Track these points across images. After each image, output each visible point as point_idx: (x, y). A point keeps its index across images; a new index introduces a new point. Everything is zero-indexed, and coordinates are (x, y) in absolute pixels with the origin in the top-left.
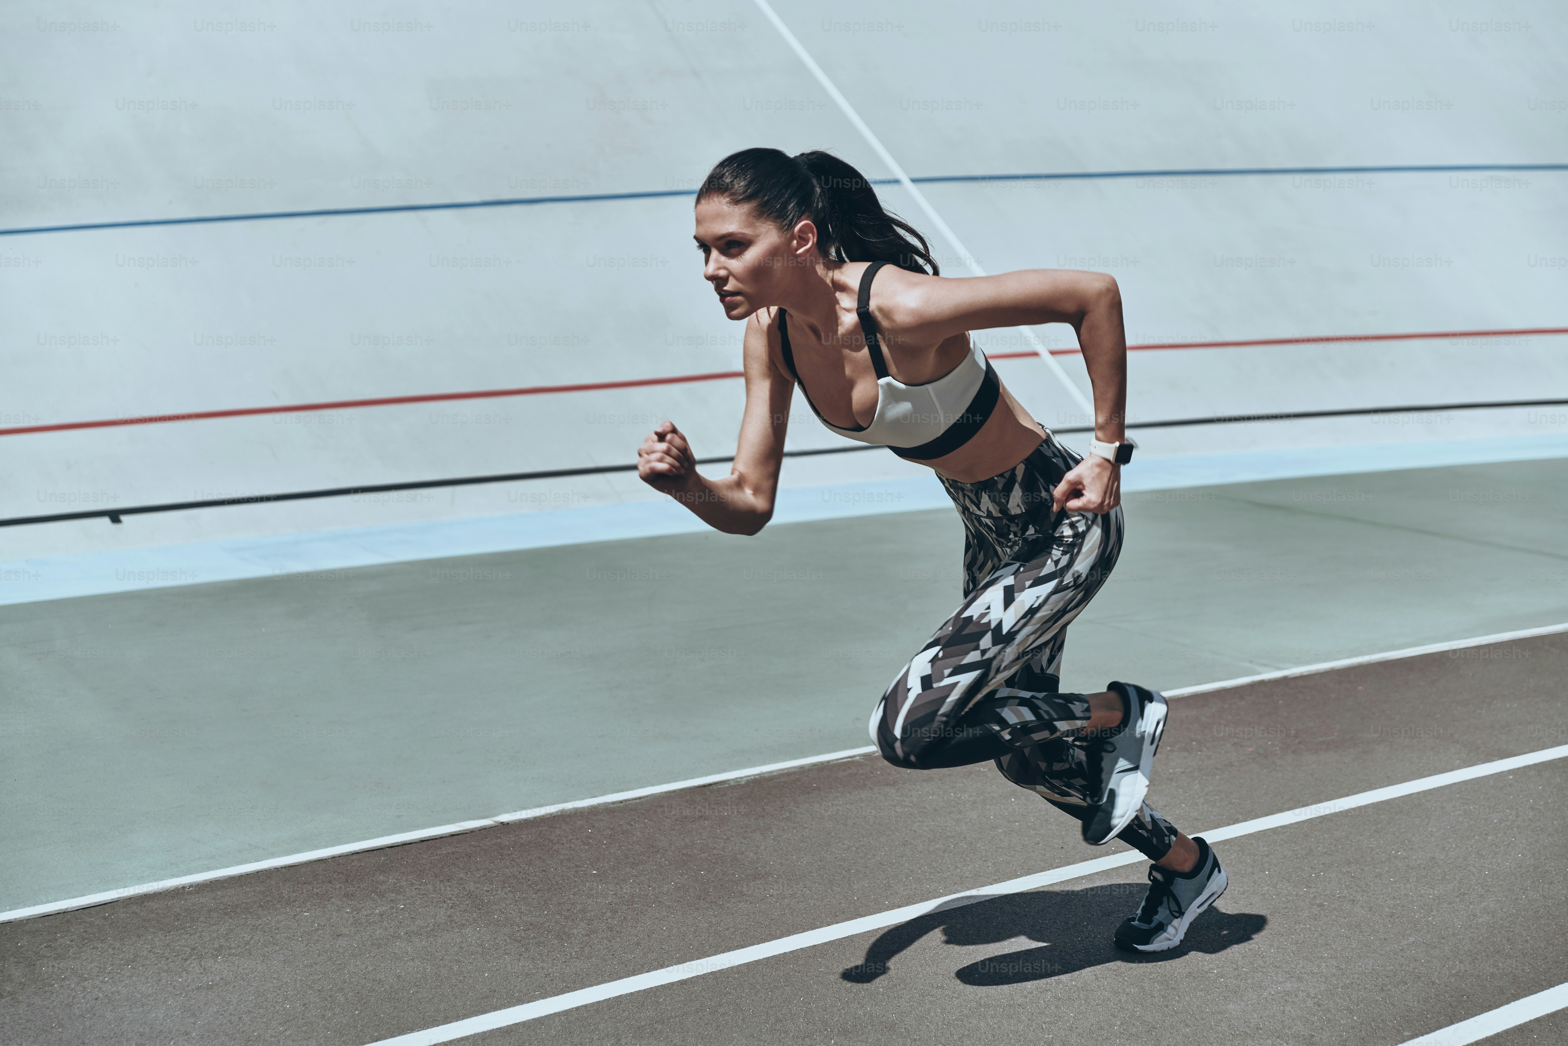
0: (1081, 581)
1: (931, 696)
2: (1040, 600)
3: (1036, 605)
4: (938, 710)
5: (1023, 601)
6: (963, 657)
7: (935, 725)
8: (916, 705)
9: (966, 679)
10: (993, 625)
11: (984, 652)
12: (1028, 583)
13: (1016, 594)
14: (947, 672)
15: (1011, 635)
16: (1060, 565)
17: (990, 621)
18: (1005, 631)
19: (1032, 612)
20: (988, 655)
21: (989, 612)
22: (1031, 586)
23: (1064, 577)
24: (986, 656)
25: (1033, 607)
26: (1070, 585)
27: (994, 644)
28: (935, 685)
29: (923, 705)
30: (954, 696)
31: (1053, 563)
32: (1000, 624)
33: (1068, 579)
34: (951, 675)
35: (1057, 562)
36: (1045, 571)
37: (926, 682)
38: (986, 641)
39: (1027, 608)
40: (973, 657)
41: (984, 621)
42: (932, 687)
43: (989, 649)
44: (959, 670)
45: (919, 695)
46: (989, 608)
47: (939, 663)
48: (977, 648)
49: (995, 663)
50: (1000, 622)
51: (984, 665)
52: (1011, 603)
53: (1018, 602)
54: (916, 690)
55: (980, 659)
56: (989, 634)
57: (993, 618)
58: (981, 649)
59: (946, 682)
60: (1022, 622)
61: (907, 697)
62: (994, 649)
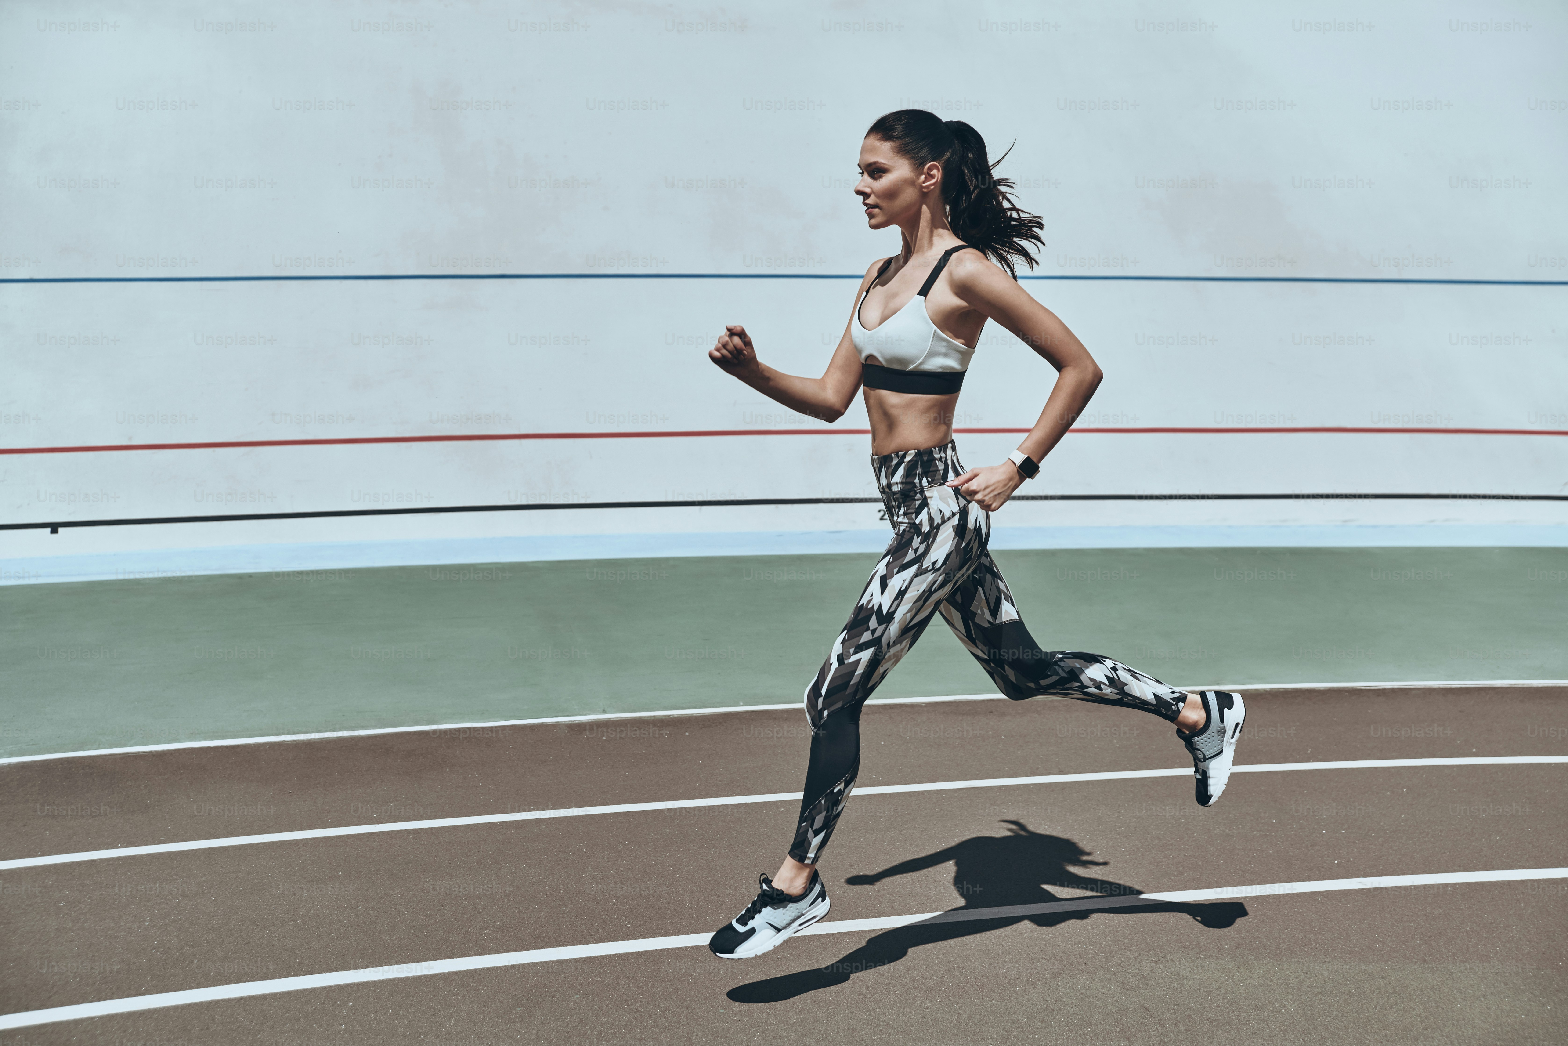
1: (844, 670)
2: (906, 583)
3: (903, 588)
5: (893, 586)
6: (860, 637)
8: (835, 676)
9: (866, 656)
10: (875, 609)
12: (895, 571)
13: (888, 581)
14: (852, 650)
15: (890, 615)
16: (919, 552)
17: (873, 605)
18: (885, 613)
19: (901, 594)
20: (877, 634)
21: (872, 599)
22: (898, 573)
23: (922, 562)
24: (876, 635)
25: (902, 589)
26: (929, 569)
27: (879, 625)
28: (846, 662)
29: (841, 676)
30: (860, 671)
31: (913, 551)
32: (880, 606)
33: (927, 563)
34: (855, 653)
35: (916, 550)
36: (907, 559)
37: (841, 659)
38: (873, 623)
39: (897, 591)
40: (866, 637)
41: (870, 606)
42: (844, 663)
43: (877, 628)
44: (860, 648)
45: (836, 669)
46: (872, 595)
47: (846, 643)
48: (868, 629)
49: (884, 640)
50: (880, 604)
51: (876, 642)
52: (884, 586)
53: (889, 585)
54: (835, 665)
55: (871, 638)
56: (874, 616)
57: (875, 603)
58: (871, 629)
59: (853, 658)
60: (896, 603)
61: (830, 670)
62: (880, 629)
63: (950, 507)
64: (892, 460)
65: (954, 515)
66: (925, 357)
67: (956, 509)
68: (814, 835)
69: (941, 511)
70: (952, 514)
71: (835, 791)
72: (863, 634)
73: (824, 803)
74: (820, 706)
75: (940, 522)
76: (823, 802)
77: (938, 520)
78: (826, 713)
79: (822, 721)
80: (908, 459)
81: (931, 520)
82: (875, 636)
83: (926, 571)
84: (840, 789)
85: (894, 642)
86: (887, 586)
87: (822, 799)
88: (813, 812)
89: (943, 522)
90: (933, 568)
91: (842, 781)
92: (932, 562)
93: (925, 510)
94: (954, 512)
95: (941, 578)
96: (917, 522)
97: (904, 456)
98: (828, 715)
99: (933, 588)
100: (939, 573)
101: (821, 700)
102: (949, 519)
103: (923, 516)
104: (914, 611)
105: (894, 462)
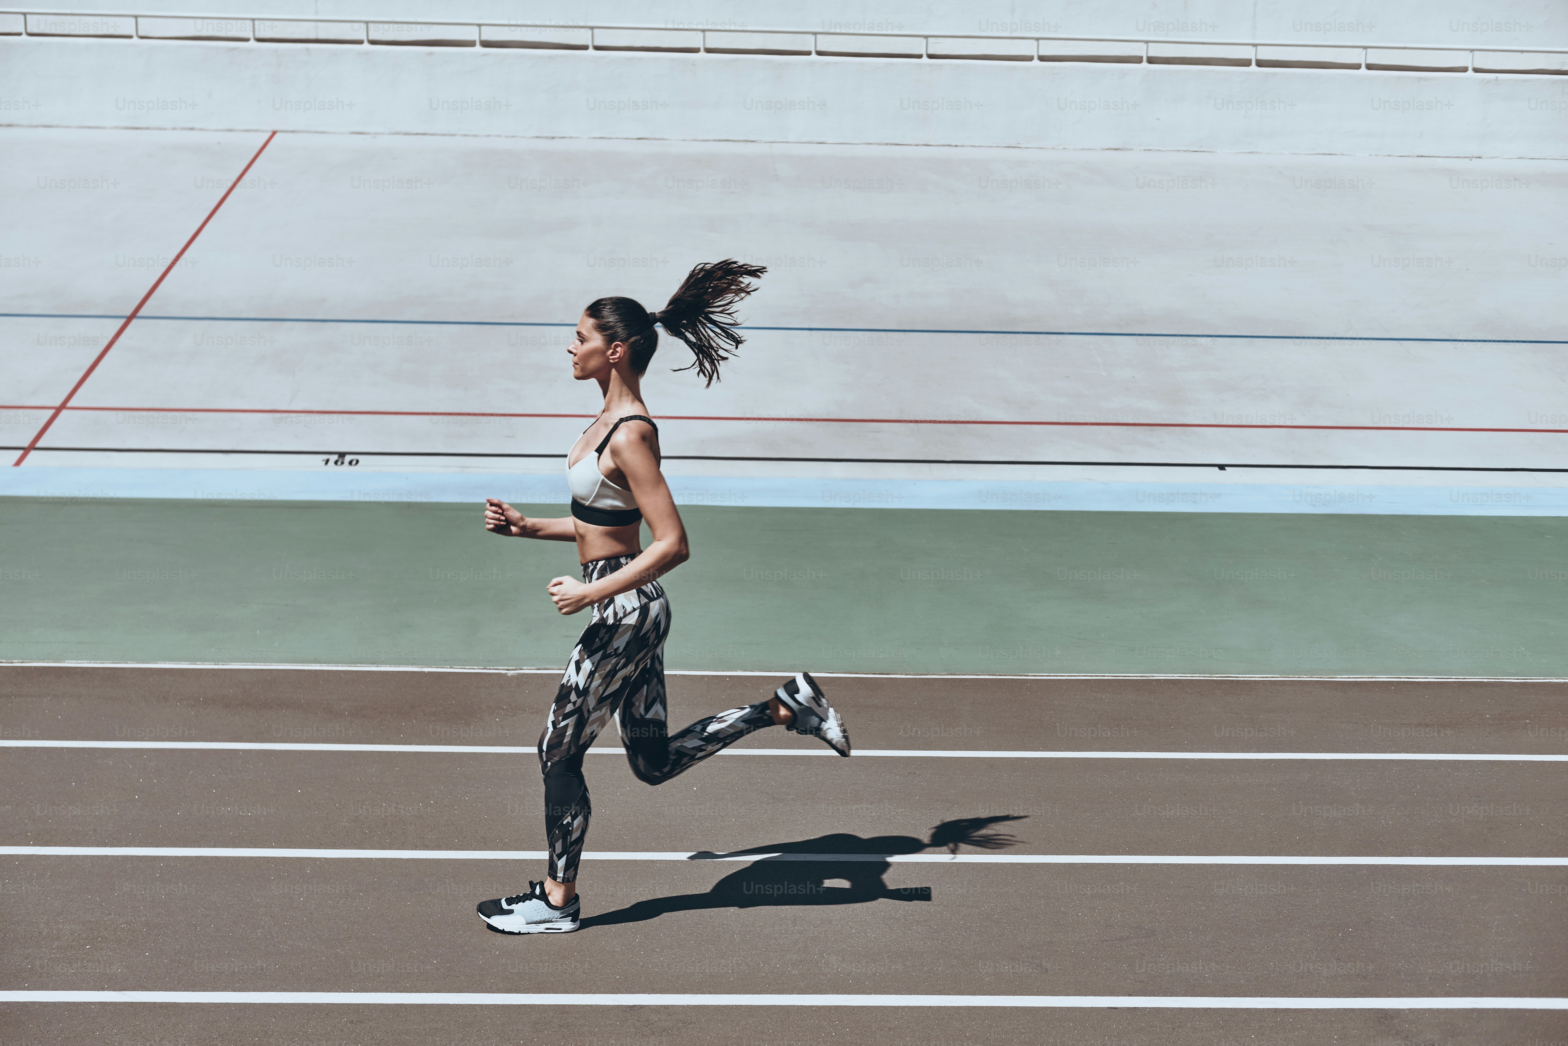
0: (620, 652)
1: (558, 732)
4: (563, 740)
5: (585, 668)
6: (565, 708)
7: (564, 747)
8: (552, 736)
9: (572, 721)
10: (574, 687)
11: (574, 703)
12: (586, 656)
13: (581, 665)
14: (561, 718)
15: (586, 690)
16: (604, 641)
17: (571, 684)
18: (581, 688)
21: (570, 679)
22: (588, 657)
23: (607, 649)
24: (577, 705)
26: (612, 654)
27: (578, 697)
29: (556, 736)
30: (569, 732)
32: (577, 684)
34: (564, 719)
35: (601, 640)
36: (595, 647)
37: (554, 723)
38: (573, 697)
39: (589, 672)
40: (569, 708)
41: (569, 684)
42: (557, 727)
43: (577, 701)
44: (567, 715)
45: (552, 731)
46: (570, 677)
47: (556, 712)
48: (570, 702)
49: (584, 708)
50: (577, 683)
51: (578, 711)
52: (578, 669)
53: (582, 668)
54: (551, 729)
55: (574, 708)
56: (573, 692)
57: (573, 681)
58: (572, 702)
59: (563, 724)
60: (589, 680)
61: (547, 732)
62: (580, 701)
63: (631, 604)
64: (589, 567)
65: (634, 610)
66: (595, 497)
67: (637, 604)
68: (557, 859)
69: (624, 607)
70: (632, 609)
71: (565, 823)
72: (566, 706)
73: (559, 832)
74: (545, 759)
75: (622, 616)
76: (557, 832)
77: (620, 615)
78: (549, 764)
79: (547, 770)
80: (599, 566)
81: (615, 614)
82: (576, 707)
83: (610, 656)
84: (568, 822)
85: (593, 709)
86: (580, 669)
87: (556, 830)
88: (553, 840)
89: (625, 615)
90: (615, 653)
91: (568, 816)
92: (615, 648)
93: (612, 606)
94: (635, 607)
95: (622, 661)
96: (605, 616)
97: (597, 564)
98: (551, 766)
99: (618, 668)
100: (621, 656)
101: (544, 754)
102: (630, 613)
103: (610, 611)
104: (604, 686)
105: (591, 568)
